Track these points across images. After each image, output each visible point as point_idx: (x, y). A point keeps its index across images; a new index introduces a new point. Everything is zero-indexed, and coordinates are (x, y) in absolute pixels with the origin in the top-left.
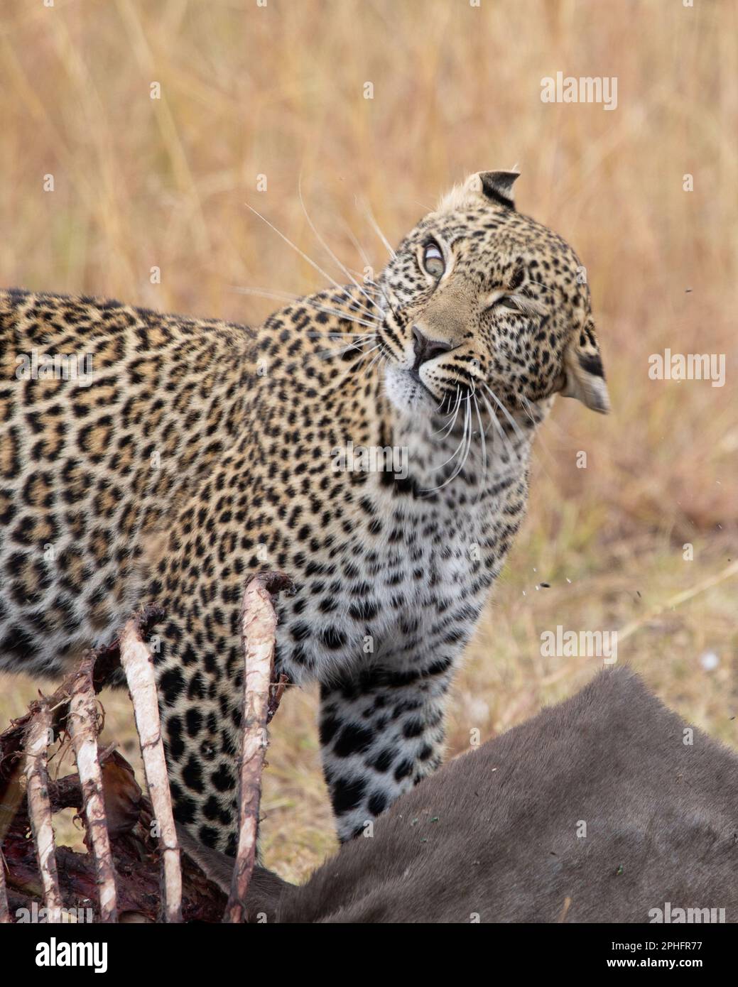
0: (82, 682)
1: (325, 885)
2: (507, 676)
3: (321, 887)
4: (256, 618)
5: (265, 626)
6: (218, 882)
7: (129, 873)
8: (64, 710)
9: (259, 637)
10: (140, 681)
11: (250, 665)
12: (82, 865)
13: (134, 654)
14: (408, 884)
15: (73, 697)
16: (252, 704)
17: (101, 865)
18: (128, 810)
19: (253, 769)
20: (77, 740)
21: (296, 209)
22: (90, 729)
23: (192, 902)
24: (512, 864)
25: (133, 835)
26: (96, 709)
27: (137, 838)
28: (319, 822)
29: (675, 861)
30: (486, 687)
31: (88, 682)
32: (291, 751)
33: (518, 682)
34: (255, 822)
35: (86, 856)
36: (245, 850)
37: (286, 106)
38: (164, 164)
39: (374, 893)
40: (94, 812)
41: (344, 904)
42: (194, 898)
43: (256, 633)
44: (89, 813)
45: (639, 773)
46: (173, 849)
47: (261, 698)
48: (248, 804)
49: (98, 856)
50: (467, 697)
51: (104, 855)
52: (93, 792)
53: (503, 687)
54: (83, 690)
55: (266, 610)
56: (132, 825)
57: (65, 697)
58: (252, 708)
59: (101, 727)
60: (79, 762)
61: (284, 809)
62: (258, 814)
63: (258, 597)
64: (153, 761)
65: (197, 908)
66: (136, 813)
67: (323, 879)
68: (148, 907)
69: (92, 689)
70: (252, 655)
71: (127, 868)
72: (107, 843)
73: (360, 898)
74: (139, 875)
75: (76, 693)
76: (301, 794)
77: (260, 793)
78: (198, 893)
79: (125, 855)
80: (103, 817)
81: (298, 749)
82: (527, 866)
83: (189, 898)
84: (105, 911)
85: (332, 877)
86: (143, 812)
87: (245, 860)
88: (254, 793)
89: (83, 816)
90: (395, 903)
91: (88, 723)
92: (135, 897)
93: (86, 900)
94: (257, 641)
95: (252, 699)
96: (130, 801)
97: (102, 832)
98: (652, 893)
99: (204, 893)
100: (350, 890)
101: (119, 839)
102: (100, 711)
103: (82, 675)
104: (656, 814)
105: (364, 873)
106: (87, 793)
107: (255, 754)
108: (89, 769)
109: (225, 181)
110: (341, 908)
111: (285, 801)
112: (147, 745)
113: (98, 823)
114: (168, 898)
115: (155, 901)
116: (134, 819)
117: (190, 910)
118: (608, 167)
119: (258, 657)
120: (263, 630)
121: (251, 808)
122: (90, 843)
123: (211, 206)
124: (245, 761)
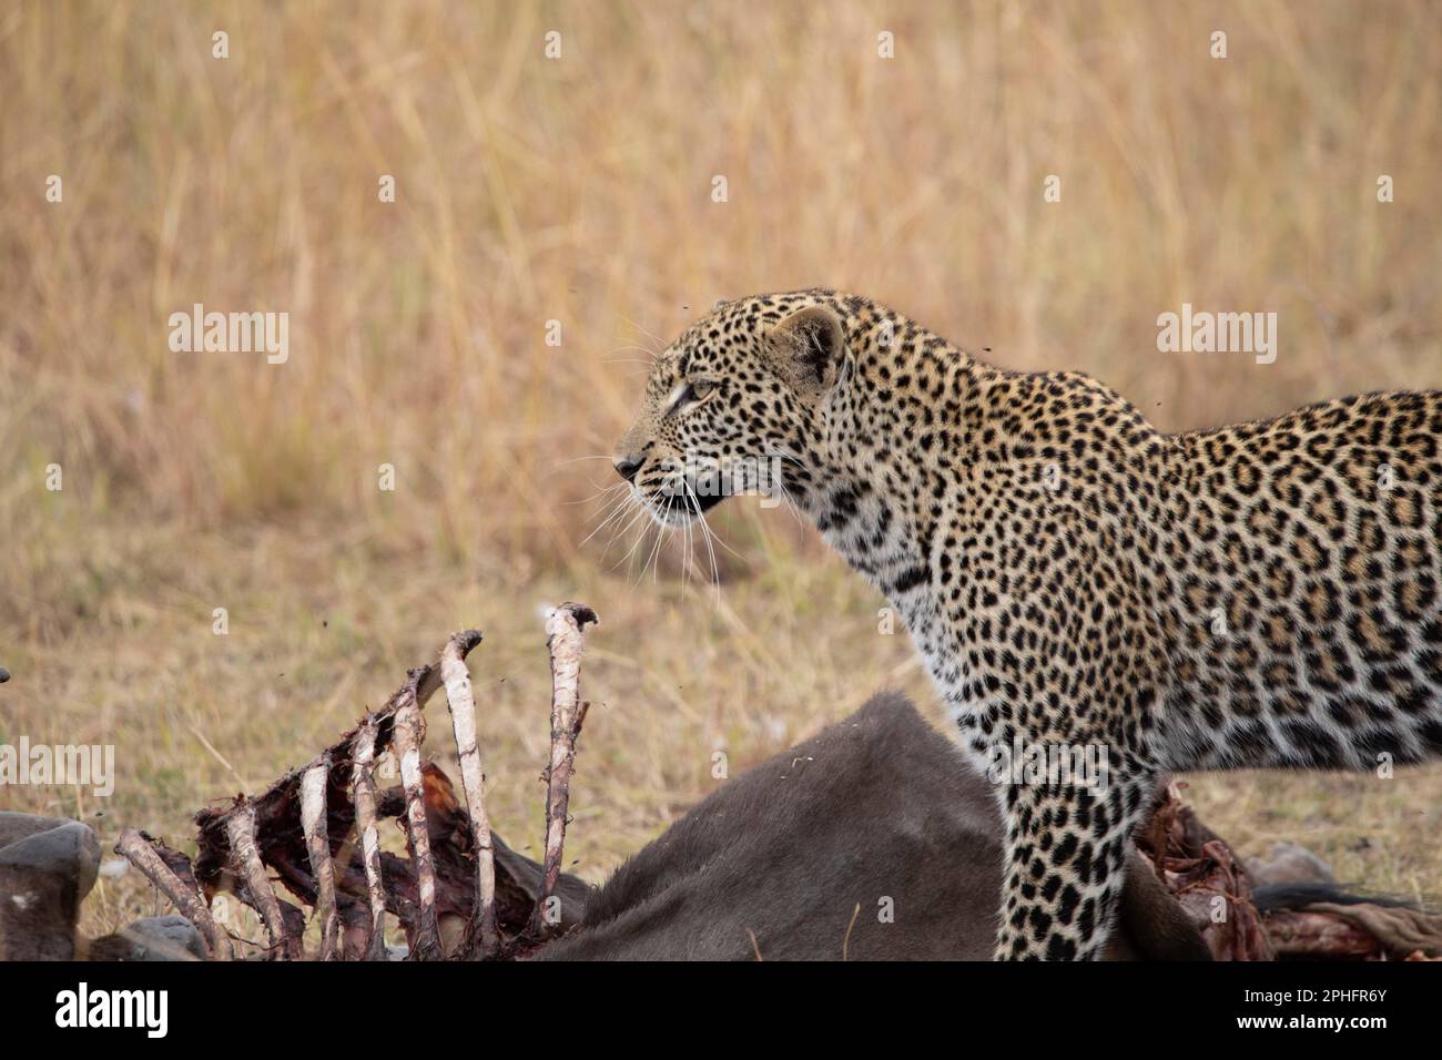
0: (406, 697)
1: (627, 880)
2: (804, 701)
3: (624, 882)
4: (563, 641)
5: (572, 648)
6: (527, 889)
7: (447, 877)
8: (390, 721)
9: (566, 657)
10: (459, 696)
11: (558, 682)
12: (403, 868)
13: (454, 671)
14: (703, 878)
15: (397, 710)
16: (560, 717)
17: (422, 863)
18: (447, 819)
19: (561, 776)
20: (401, 749)
21: (616, 267)
22: (413, 740)
23: (505, 904)
24: (800, 860)
25: (451, 843)
26: (418, 721)
27: (455, 845)
28: (628, 830)
29: (949, 861)
30: (785, 708)
31: (411, 697)
32: (604, 764)
33: (814, 705)
34: (562, 824)
35: (408, 861)
36: (554, 849)
37: (609, 173)
38: (493, 221)
39: (674, 886)
40: (416, 815)
41: (645, 897)
42: (507, 901)
43: (564, 654)
44: (411, 816)
45: (913, 780)
46: (487, 849)
47: (568, 711)
48: (557, 807)
49: (419, 854)
50: (767, 718)
51: (424, 854)
52: (416, 795)
53: (801, 710)
54: (408, 704)
55: (573, 634)
56: (449, 834)
57: (390, 711)
58: (561, 720)
59: (423, 738)
60: (403, 769)
61: (596, 818)
62: (565, 816)
63: (565, 623)
64: (469, 767)
65: (509, 910)
66: (454, 822)
67: (626, 875)
68: (465, 908)
69: (415, 703)
70: (560, 674)
71: (445, 872)
72: (427, 843)
73: (660, 892)
74: (457, 879)
75: (401, 707)
76: (611, 803)
77: (567, 796)
78: (510, 897)
79: (444, 861)
80: (424, 819)
81: (610, 762)
82: (814, 861)
83: (503, 900)
84: (425, 905)
85: (634, 873)
86: (461, 822)
87: (554, 858)
88: (562, 797)
89: (405, 820)
90: (693, 894)
91: (412, 734)
92: (452, 898)
93: (407, 901)
94: (565, 661)
95: (560, 713)
96: (448, 811)
97: (422, 833)
98: (928, 890)
99: (515, 896)
100: (651, 885)
101: (438, 845)
102: (422, 723)
103: (406, 691)
104: (929, 818)
105: (663, 869)
106: (409, 797)
107: (563, 762)
108: (411, 776)
109: (553, 237)
110: (644, 901)
111: (597, 810)
112: (464, 753)
113: (419, 824)
114: (482, 893)
115: (470, 903)
116: (452, 828)
117: (503, 912)
118: (906, 234)
119: (566, 675)
120: (570, 652)
121: (559, 810)
122: (411, 848)
123: (537, 262)
124: (553, 768)
